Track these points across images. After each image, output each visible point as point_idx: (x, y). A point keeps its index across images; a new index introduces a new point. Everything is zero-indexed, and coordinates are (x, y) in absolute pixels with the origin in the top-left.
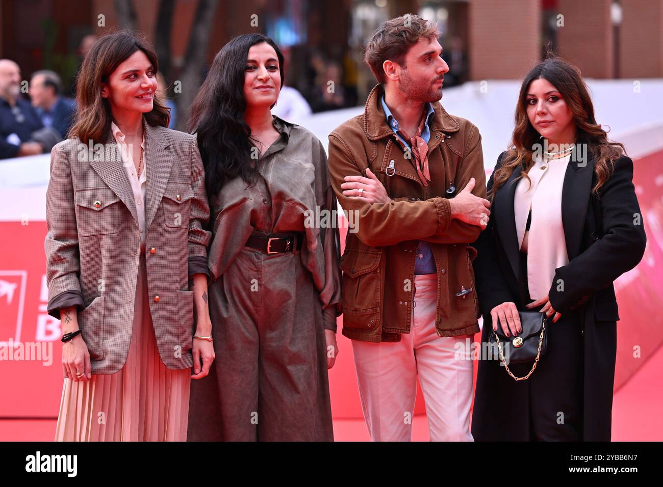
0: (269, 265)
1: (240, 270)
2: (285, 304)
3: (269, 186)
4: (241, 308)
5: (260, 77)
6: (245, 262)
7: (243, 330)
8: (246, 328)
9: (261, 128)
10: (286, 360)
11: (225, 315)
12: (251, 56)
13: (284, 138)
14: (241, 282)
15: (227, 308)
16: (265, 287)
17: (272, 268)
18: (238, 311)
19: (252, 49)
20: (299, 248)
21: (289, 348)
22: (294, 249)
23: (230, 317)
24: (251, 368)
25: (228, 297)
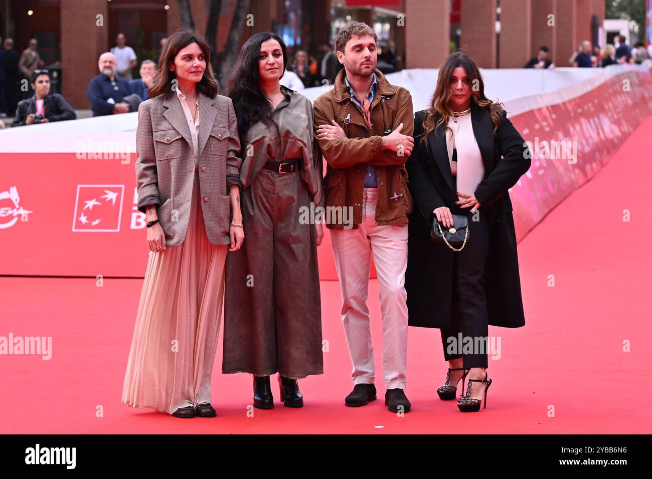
0: (280, 181)
1: (262, 184)
2: (290, 206)
3: (280, 130)
4: (262, 209)
5: (269, 63)
6: (265, 179)
7: (263, 222)
8: (265, 221)
9: (273, 92)
10: (291, 241)
11: (252, 214)
12: (263, 49)
13: (288, 98)
14: (262, 191)
15: (253, 209)
16: (278, 195)
17: (282, 183)
18: (260, 210)
19: (263, 44)
20: (299, 169)
21: (292, 233)
22: (296, 170)
23: (254, 215)
24: (268, 246)
25: (254, 201)
